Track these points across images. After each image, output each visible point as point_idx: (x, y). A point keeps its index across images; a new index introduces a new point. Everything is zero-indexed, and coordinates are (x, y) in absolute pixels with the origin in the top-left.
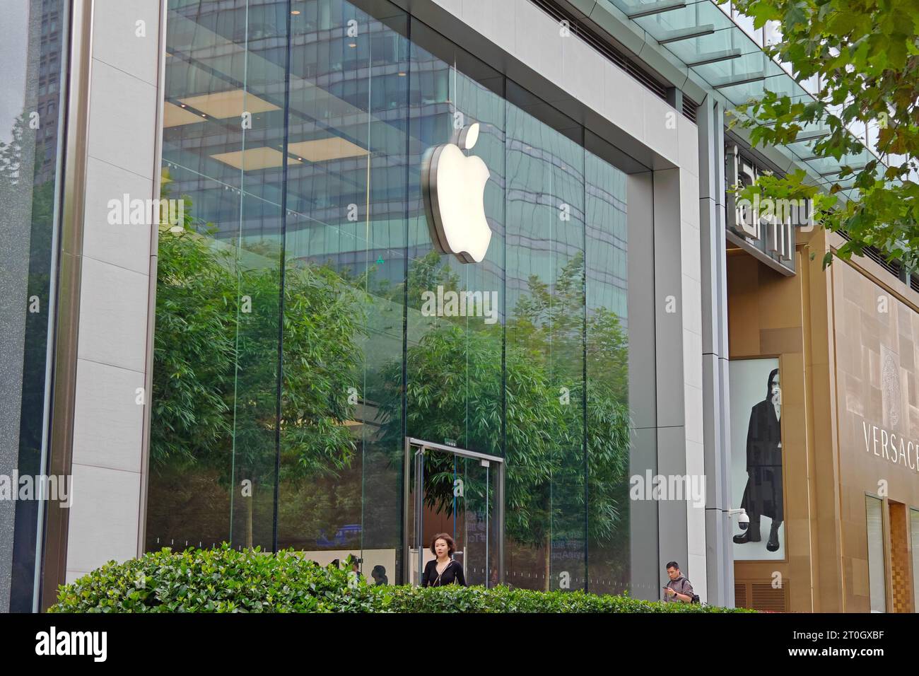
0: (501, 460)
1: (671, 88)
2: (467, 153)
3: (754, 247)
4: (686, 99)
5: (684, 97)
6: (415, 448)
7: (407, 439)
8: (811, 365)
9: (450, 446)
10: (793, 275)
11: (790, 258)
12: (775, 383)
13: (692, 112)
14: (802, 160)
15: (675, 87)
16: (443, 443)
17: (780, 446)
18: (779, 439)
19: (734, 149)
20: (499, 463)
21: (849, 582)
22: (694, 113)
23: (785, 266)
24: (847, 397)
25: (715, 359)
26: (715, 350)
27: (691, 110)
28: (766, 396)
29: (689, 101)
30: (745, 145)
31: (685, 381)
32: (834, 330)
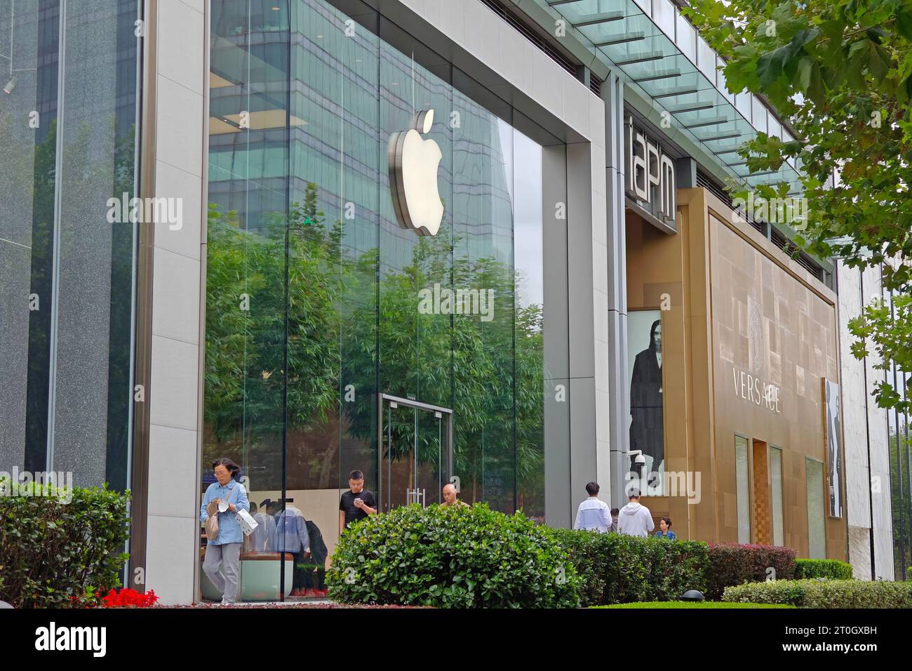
0: (450, 411)
1: (580, 66)
2: (425, 137)
3: (643, 209)
4: (594, 76)
5: (591, 74)
6: (387, 402)
7: (380, 394)
8: (690, 317)
9: (411, 400)
10: (674, 234)
11: (674, 219)
12: (657, 333)
13: (597, 87)
14: (686, 128)
15: (584, 65)
16: (405, 397)
17: (661, 391)
18: (660, 385)
19: (629, 120)
20: (449, 414)
21: (721, 514)
22: (598, 88)
23: (669, 226)
24: (720, 346)
25: (617, 314)
26: (617, 307)
27: (597, 85)
28: (649, 344)
29: (596, 78)
30: (640, 116)
31: (595, 337)
32: (711, 285)
